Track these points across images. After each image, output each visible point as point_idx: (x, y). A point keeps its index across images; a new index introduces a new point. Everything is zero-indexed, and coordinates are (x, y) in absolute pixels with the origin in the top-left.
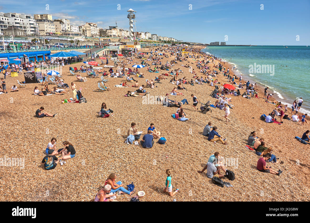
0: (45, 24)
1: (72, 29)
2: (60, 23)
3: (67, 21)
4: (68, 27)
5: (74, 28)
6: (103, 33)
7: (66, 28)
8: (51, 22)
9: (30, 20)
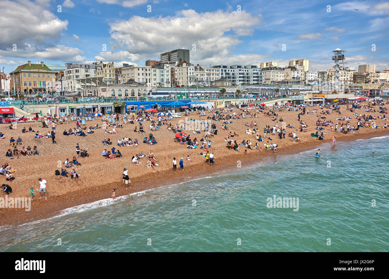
0: (272, 72)
1: (307, 76)
2: (291, 70)
3: (301, 67)
4: (302, 74)
5: (310, 75)
6: (361, 78)
7: (299, 75)
8: (280, 69)
9: (254, 70)
